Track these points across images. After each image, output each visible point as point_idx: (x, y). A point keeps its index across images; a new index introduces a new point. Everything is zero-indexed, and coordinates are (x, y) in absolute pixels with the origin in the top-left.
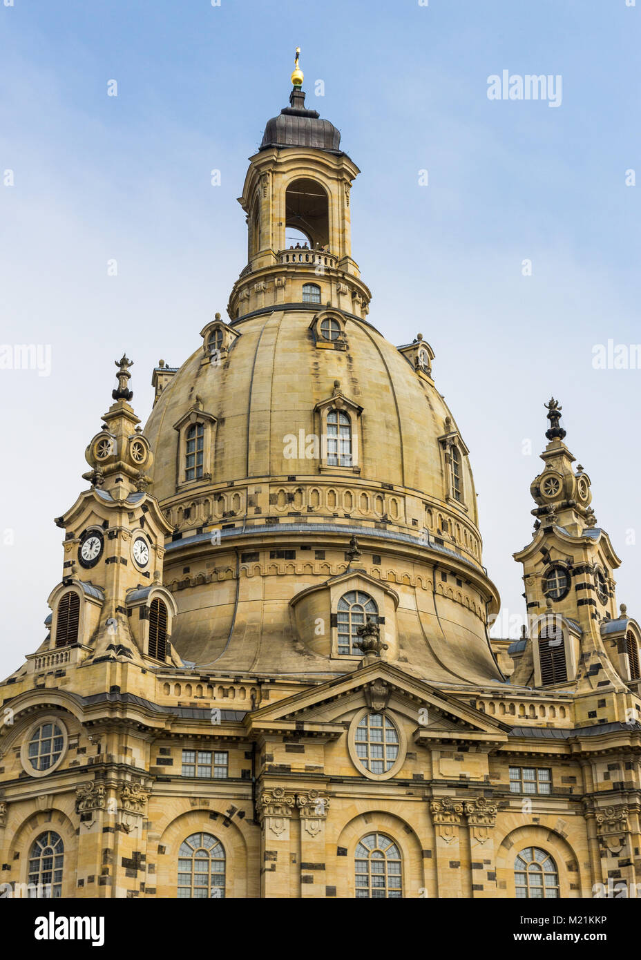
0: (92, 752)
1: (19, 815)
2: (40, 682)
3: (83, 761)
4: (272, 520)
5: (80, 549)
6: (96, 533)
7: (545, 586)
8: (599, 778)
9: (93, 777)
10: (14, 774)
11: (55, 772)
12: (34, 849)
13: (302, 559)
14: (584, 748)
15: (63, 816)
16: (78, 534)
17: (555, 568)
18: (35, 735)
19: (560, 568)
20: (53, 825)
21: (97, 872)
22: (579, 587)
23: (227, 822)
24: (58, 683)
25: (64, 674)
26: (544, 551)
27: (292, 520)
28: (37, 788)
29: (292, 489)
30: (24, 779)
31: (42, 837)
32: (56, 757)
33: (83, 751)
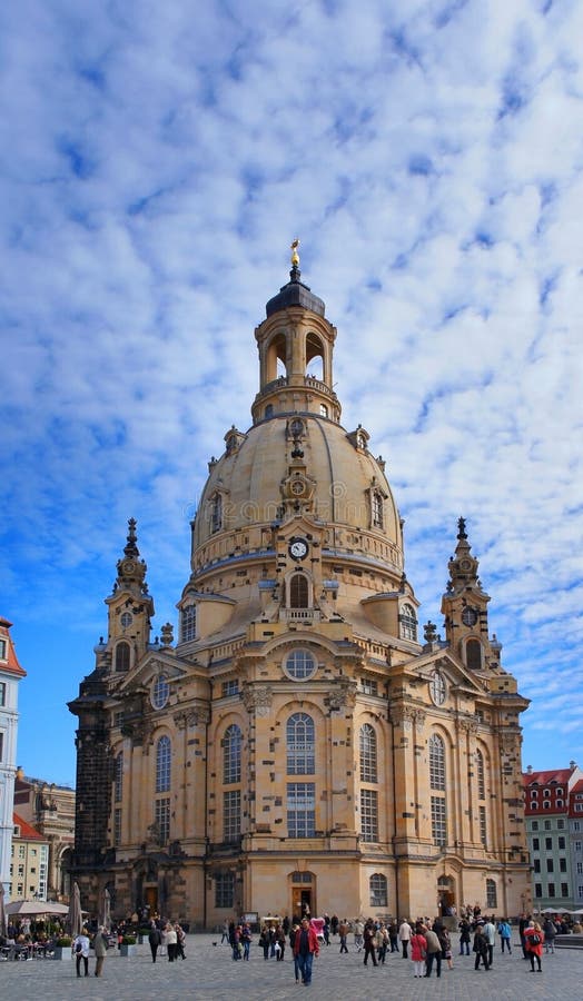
0: (336, 673)
1: (281, 701)
2: (292, 626)
3: (330, 677)
4: (350, 551)
5: (290, 548)
6: (301, 541)
7: (463, 617)
8: (503, 719)
9: (339, 687)
10: (278, 678)
11: (310, 681)
12: (290, 722)
13: (365, 578)
14: (503, 704)
15: (312, 705)
16: (287, 538)
17: (470, 609)
18: (292, 658)
19: (472, 611)
20: (305, 709)
21: (345, 739)
22: (482, 622)
23: (377, 718)
24: (307, 628)
25: (310, 625)
26: (464, 600)
27: (360, 553)
28: (296, 687)
29: (358, 536)
30: (285, 680)
31: (296, 716)
32: (309, 673)
33: (329, 671)
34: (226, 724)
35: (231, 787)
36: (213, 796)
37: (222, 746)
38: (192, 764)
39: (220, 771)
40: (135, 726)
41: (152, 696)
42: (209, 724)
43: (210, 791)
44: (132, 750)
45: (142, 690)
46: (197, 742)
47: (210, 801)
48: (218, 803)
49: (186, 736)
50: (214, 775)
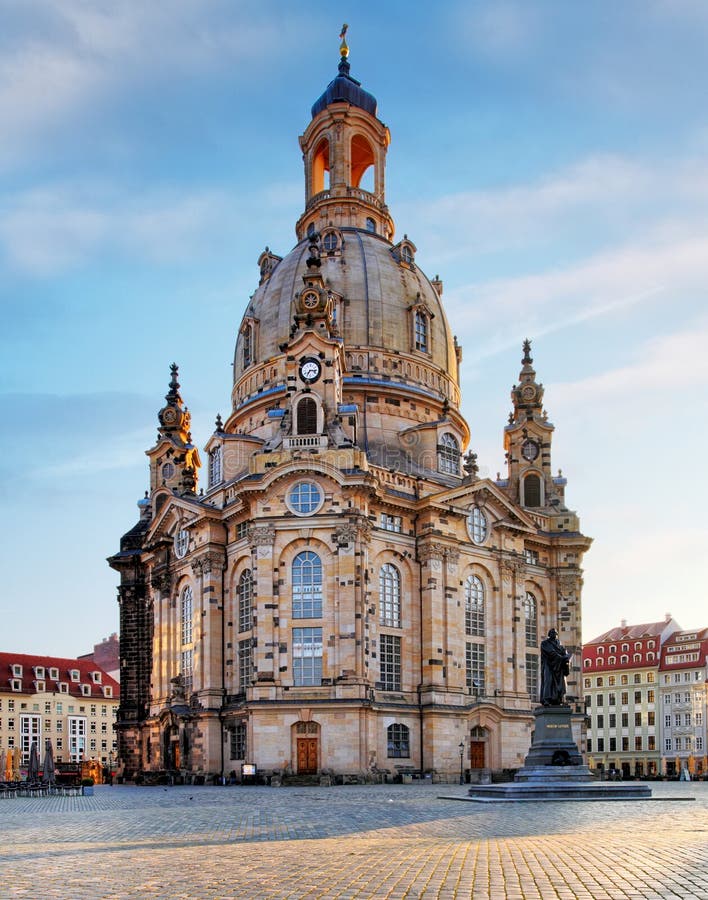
1: (286, 539)
2: (296, 455)
12: (296, 562)
28: (301, 523)
30: (288, 516)
34: (241, 568)
35: (246, 635)
36: (230, 646)
37: (238, 592)
38: (208, 613)
39: (236, 619)
40: (163, 577)
41: (175, 545)
42: (224, 571)
43: (227, 641)
44: (161, 603)
45: (166, 539)
46: (211, 589)
47: (228, 652)
48: (234, 653)
49: (202, 584)
50: (231, 624)
